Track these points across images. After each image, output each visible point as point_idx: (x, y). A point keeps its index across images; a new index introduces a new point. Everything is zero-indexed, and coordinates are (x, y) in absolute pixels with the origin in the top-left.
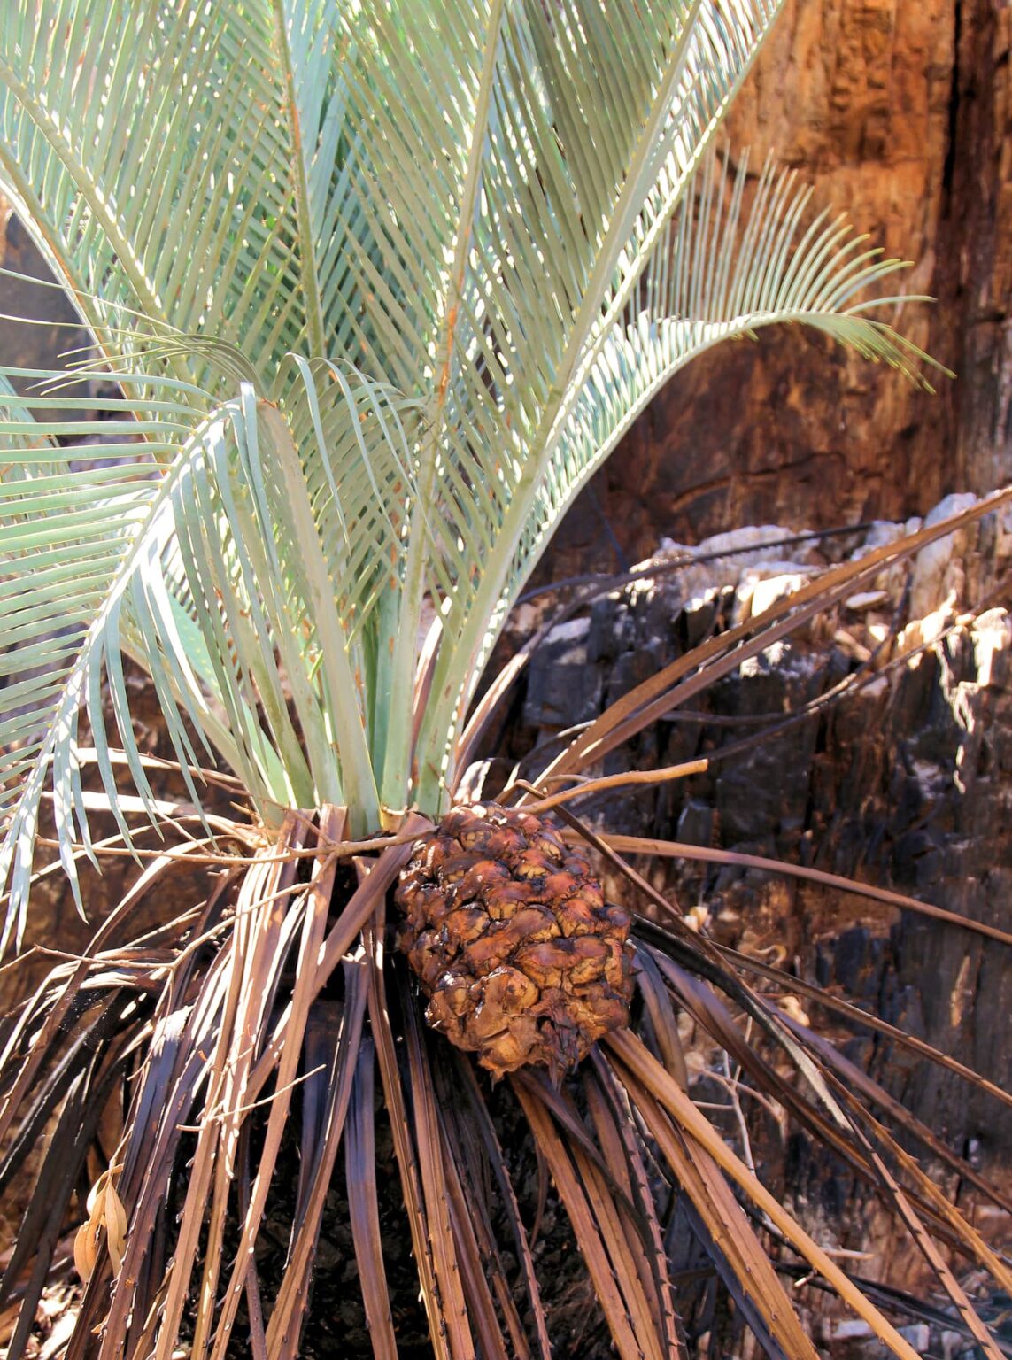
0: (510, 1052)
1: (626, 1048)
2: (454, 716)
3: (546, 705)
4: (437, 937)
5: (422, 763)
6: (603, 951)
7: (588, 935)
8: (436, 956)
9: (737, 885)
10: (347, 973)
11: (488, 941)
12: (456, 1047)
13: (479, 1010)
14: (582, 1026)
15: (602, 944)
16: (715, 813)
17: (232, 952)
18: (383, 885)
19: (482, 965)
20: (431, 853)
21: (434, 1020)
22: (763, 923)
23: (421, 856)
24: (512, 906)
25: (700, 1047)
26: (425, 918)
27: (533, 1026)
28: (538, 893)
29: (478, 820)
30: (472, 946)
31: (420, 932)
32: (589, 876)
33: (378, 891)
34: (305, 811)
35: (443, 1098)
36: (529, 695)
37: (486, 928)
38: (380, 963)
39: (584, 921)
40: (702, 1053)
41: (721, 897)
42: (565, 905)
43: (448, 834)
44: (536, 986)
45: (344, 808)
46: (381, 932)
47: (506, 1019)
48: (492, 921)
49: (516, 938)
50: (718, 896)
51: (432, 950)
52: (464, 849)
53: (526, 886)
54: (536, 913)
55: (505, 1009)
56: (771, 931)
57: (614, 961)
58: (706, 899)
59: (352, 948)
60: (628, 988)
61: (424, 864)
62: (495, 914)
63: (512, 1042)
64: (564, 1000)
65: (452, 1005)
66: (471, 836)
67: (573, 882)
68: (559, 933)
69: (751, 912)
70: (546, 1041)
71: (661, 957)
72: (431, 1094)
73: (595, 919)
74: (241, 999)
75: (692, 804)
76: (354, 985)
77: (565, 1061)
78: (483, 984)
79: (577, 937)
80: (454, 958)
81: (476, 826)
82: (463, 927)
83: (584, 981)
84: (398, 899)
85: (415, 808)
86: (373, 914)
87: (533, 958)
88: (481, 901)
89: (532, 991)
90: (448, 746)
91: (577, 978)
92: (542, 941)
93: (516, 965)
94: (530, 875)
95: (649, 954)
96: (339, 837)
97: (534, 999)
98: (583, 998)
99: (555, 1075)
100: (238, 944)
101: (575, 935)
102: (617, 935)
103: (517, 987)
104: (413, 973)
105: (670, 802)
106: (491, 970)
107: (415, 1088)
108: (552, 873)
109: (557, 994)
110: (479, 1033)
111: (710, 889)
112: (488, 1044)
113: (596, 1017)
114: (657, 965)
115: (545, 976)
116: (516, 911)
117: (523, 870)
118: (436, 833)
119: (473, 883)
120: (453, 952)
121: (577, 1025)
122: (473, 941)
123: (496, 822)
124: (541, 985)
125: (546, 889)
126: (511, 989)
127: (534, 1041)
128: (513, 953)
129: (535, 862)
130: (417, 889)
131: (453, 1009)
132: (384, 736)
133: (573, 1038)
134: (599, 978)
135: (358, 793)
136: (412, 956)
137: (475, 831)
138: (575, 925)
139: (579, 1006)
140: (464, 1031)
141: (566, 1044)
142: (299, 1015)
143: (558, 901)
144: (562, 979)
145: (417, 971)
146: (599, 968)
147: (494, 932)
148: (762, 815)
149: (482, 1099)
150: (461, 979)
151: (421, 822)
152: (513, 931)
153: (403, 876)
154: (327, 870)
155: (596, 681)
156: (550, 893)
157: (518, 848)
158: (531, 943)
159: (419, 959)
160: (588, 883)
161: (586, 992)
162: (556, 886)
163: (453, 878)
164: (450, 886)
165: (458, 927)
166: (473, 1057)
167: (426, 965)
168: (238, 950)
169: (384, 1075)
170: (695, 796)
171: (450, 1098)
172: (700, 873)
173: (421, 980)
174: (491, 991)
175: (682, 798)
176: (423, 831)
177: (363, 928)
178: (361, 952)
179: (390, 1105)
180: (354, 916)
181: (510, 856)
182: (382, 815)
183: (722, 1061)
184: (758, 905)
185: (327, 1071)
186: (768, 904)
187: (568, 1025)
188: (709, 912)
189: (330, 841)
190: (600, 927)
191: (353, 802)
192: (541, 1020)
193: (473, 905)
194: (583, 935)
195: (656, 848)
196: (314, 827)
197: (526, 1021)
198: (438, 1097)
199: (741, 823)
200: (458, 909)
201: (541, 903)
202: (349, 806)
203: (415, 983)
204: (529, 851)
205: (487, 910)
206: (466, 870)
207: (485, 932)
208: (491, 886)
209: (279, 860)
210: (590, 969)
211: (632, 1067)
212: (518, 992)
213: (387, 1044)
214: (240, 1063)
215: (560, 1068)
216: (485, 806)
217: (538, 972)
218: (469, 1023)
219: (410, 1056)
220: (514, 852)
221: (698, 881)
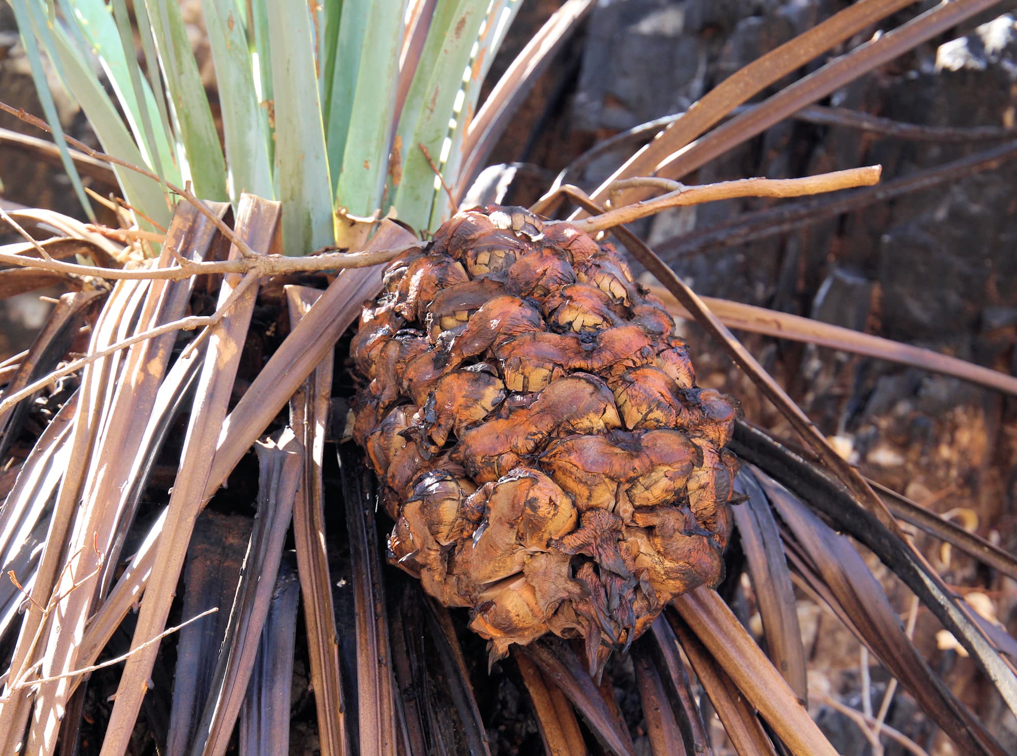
0: (524, 610)
1: (711, 626)
2: (467, 75)
3: (611, 99)
4: (417, 416)
5: (407, 145)
6: (688, 456)
7: (666, 427)
8: (412, 446)
9: (903, 408)
10: (263, 464)
11: (500, 425)
12: (434, 600)
13: (477, 536)
14: (644, 576)
15: (689, 444)
16: (876, 291)
17: (75, 420)
18: (331, 330)
19: (488, 463)
20: (415, 280)
21: (400, 551)
22: (941, 473)
23: (400, 284)
24: (545, 372)
25: (825, 665)
26: (400, 384)
27: (565, 569)
28: (589, 355)
29: (498, 231)
30: (473, 432)
31: (388, 408)
32: (672, 336)
33: (324, 340)
34: (210, 204)
35: (407, 682)
36: (584, 80)
37: (498, 406)
38: (318, 456)
39: (659, 405)
40: (827, 673)
41: (876, 425)
42: (630, 377)
43: (446, 253)
44: (574, 504)
45: (277, 204)
46: (323, 407)
47: (520, 555)
48: (509, 393)
49: (547, 424)
50: (870, 423)
51: (407, 436)
52: (471, 277)
53: (569, 341)
54: (583, 384)
55: (520, 537)
56: (953, 488)
57: (704, 475)
58: (851, 428)
59: (274, 429)
60: (722, 525)
61: (403, 297)
62: (516, 384)
63: (527, 595)
64: (618, 531)
65: (433, 526)
66: (484, 258)
67: (645, 342)
68: (618, 423)
69: (923, 453)
70: (584, 595)
71: (778, 490)
72: (387, 671)
73: (676, 403)
74: (85, 497)
75: (839, 273)
76: (274, 485)
77: (613, 633)
78: (487, 495)
79: (647, 430)
80: (442, 452)
81: (494, 242)
82: (461, 401)
83: (653, 501)
84: (356, 354)
85: (393, 213)
86: (312, 376)
87: (573, 457)
88: (495, 361)
89: (566, 513)
90: (453, 124)
91: (642, 495)
92: (590, 432)
93: (542, 466)
94: (577, 326)
95: (758, 482)
96: (266, 247)
97: (569, 524)
98: (650, 530)
99: (594, 652)
100: (85, 409)
101: (644, 426)
102: (712, 435)
103: (543, 502)
104: (373, 474)
105: (802, 266)
106: (501, 472)
107: (361, 660)
108: (613, 325)
109: (607, 520)
110: (474, 575)
111: (859, 411)
112: (488, 595)
113: (668, 564)
114: (770, 502)
115: (590, 487)
116: (549, 380)
117: (566, 317)
118: (426, 251)
119: (482, 331)
120: (441, 441)
121: (636, 575)
122: (475, 424)
123: (528, 239)
124: (582, 502)
125: (600, 350)
126: (532, 504)
127: (564, 595)
128: (540, 447)
129: (587, 305)
130: (388, 338)
131: (434, 534)
132: (349, 97)
133: (629, 594)
134: (679, 500)
135: (301, 182)
136: (373, 445)
137: (491, 249)
138: (644, 409)
139: (641, 543)
140: (449, 573)
141: (615, 603)
142: (178, 527)
143: (619, 370)
144: (616, 496)
145: (380, 472)
146: (679, 484)
147: (511, 411)
148: (953, 298)
149: (469, 687)
150: (452, 485)
151: (401, 235)
152: (543, 412)
153: (367, 316)
154: (241, 297)
155: (696, 65)
156: (607, 356)
157: (561, 281)
158: (570, 433)
159: (385, 450)
160: (670, 346)
161: (655, 521)
162: (618, 346)
163: (449, 322)
164: (444, 334)
165: (453, 400)
166: (461, 616)
167: (395, 461)
168: (84, 418)
169: (311, 636)
170: (843, 262)
171: (418, 683)
172: (843, 386)
173: (386, 485)
174: (500, 506)
175: (823, 263)
176: (406, 246)
177: (292, 399)
178: (288, 436)
179: (318, 685)
180: (281, 376)
181: (547, 292)
182: (337, 222)
183: (860, 690)
184: (937, 442)
185: (218, 620)
186: (952, 443)
187: (622, 571)
188: (855, 448)
189: (250, 252)
190: (686, 418)
191: (293, 196)
192: (578, 561)
193: (480, 366)
194: (658, 428)
195: (779, 326)
196: (225, 227)
197: (554, 559)
198: (397, 678)
199: (917, 310)
200: (453, 372)
201: (591, 372)
202: (284, 201)
203: (374, 493)
204: (578, 287)
205: (501, 376)
206: (472, 310)
207: (496, 412)
208: (511, 337)
209: (164, 276)
210: (664, 483)
211: (719, 656)
212: (544, 509)
213: (320, 586)
214: (76, 595)
215: (604, 642)
216: (510, 213)
217: (580, 481)
218: (458, 558)
219: (357, 609)
220: (553, 287)
221: (840, 398)
